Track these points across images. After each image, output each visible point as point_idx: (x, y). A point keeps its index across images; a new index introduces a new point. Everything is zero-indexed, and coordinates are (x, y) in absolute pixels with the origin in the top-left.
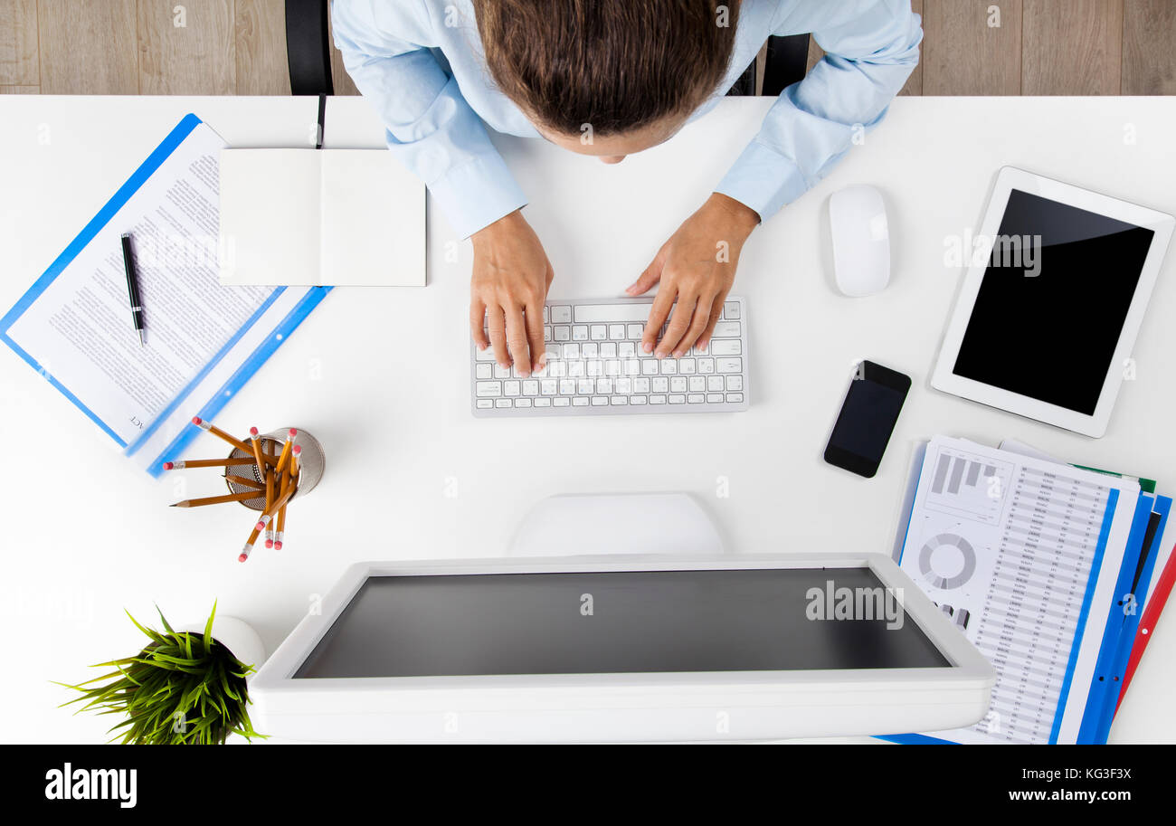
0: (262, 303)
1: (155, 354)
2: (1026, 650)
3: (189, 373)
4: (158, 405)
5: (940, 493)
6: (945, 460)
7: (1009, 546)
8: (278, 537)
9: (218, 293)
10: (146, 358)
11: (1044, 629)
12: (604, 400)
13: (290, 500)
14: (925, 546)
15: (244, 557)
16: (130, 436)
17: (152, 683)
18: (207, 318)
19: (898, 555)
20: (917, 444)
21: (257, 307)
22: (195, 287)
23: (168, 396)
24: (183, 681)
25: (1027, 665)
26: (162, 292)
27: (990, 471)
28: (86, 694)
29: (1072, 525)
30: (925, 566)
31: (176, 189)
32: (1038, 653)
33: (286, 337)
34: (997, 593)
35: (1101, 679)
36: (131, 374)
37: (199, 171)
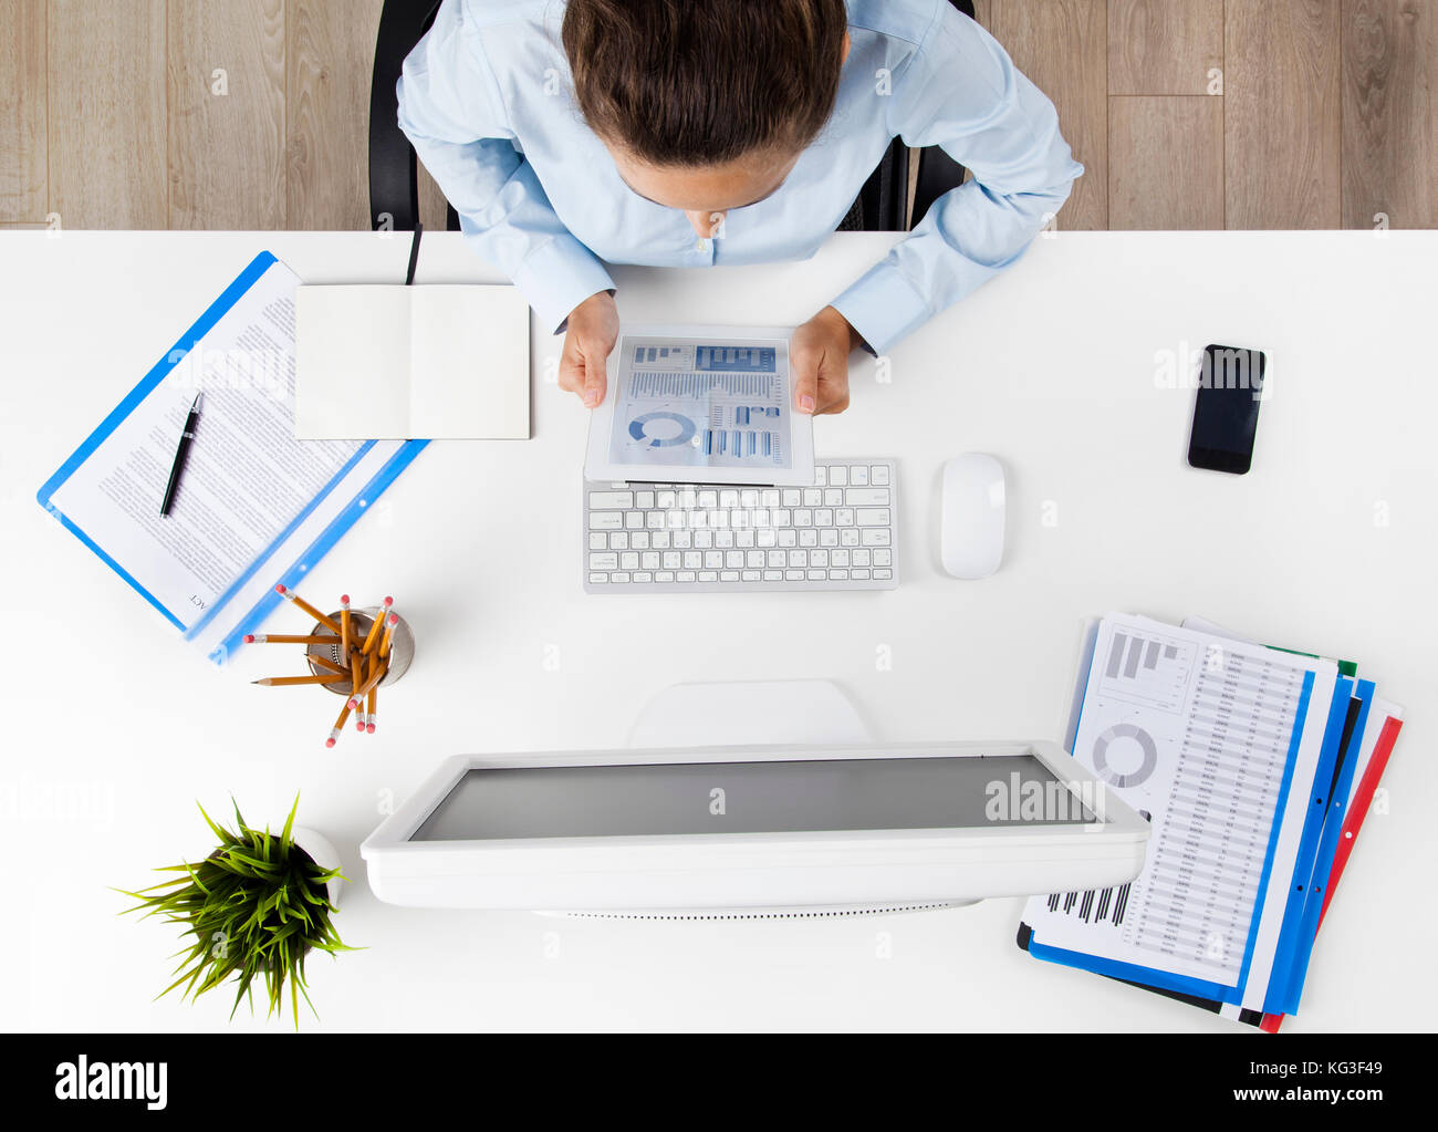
0: (343, 464)
1: (219, 523)
2: (1215, 857)
3: (260, 546)
4: (223, 582)
5: (1116, 677)
6: (1120, 640)
7: (1194, 738)
8: (369, 719)
9: (294, 453)
10: (210, 528)
11: (1234, 833)
12: (735, 575)
13: (379, 682)
14: (1100, 739)
15: (332, 741)
16: (190, 617)
17: (221, 891)
18: (280, 482)
19: (1071, 746)
20: (1089, 623)
21: (337, 470)
22: (267, 446)
23: (236, 572)
24: (259, 887)
25: (1217, 874)
26: (229, 452)
27: (1171, 652)
28: (146, 902)
29: (1264, 713)
30: (1099, 759)
31: (247, 335)
32: (1228, 860)
33: (370, 503)
34: (1181, 791)
35: (1300, 888)
36: (191, 546)
37: (274, 315)
